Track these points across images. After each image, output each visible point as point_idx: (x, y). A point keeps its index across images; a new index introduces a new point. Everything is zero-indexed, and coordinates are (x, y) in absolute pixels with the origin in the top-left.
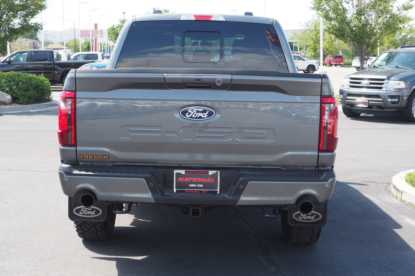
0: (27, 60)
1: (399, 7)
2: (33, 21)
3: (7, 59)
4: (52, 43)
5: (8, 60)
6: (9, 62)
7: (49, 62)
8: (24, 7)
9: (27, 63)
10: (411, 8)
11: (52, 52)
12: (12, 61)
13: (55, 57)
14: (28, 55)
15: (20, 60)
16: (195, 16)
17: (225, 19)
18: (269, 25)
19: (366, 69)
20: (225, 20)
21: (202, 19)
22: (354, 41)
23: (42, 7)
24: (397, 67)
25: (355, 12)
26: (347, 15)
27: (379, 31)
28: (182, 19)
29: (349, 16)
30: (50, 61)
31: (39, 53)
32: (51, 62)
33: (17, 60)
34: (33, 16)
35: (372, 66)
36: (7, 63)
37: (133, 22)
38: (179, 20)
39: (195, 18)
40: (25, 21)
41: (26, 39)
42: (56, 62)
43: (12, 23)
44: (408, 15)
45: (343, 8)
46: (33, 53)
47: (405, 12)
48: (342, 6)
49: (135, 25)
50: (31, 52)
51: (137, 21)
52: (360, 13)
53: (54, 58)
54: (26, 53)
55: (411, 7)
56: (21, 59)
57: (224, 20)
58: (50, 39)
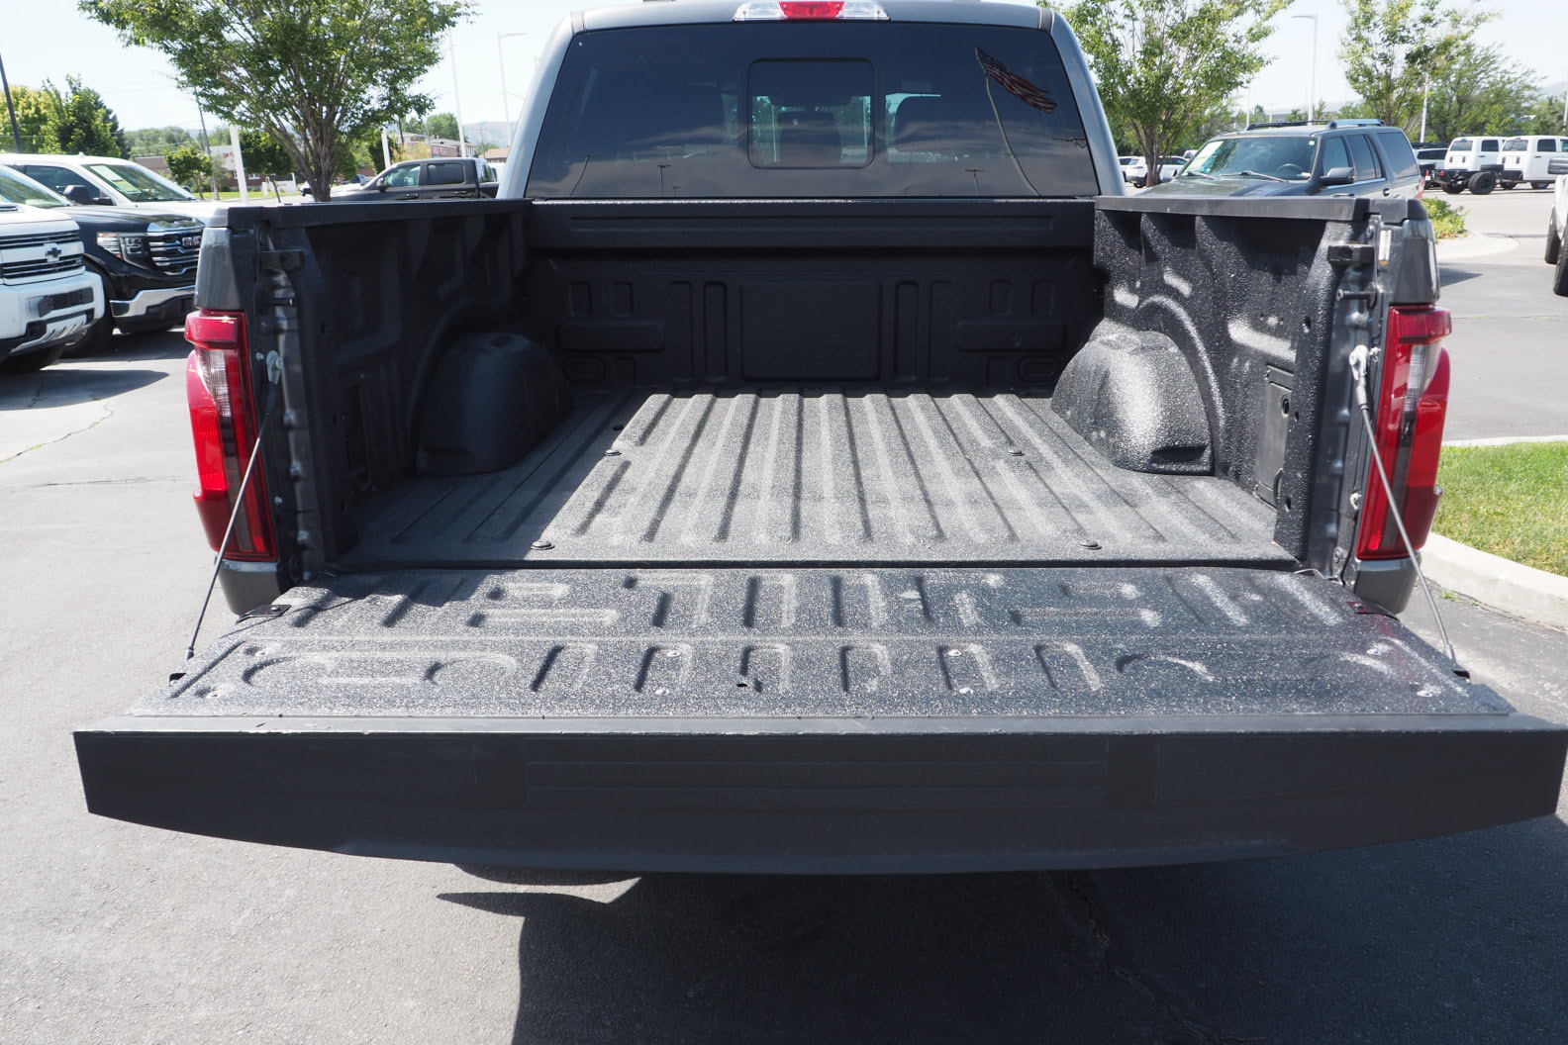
0: (421, 183)
1: (1239, 35)
2: (412, 90)
3: (377, 181)
4: (494, 147)
5: (379, 184)
6: (383, 189)
7: (468, 186)
8: (388, 60)
9: (420, 188)
10: (1266, 35)
11: (474, 163)
12: (389, 186)
13: (480, 173)
14: (421, 170)
15: (407, 184)
16: (785, 6)
17: (886, 11)
18: (1037, 29)
19: (1169, 180)
20: (888, 15)
21: (808, 15)
22: (1136, 117)
23: (430, 59)
24: (1245, 174)
25: (1139, 48)
26: (1121, 57)
27: (1192, 92)
28: (739, 16)
29: (1125, 56)
30: (469, 182)
31: (446, 166)
32: (473, 186)
33: (400, 182)
34: (410, 79)
35: (1185, 174)
36: (377, 191)
37: (576, 31)
38: (731, 20)
39: (785, 10)
40: (394, 90)
41: (442, 140)
42: (482, 185)
43: (365, 97)
44: (1258, 53)
45: (1114, 41)
46: (431, 167)
47: (1252, 46)
48: (1111, 35)
49: (581, 44)
50: (429, 165)
51: (587, 27)
52: (1152, 49)
53: (479, 177)
54: (418, 168)
55: (1266, 33)
56: (410, 180)
57: (884, 16)
58: (490, 139)
